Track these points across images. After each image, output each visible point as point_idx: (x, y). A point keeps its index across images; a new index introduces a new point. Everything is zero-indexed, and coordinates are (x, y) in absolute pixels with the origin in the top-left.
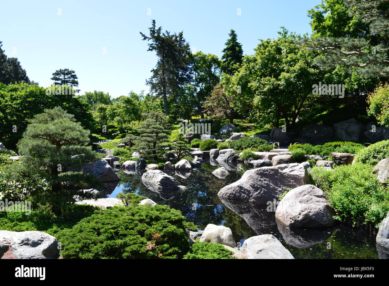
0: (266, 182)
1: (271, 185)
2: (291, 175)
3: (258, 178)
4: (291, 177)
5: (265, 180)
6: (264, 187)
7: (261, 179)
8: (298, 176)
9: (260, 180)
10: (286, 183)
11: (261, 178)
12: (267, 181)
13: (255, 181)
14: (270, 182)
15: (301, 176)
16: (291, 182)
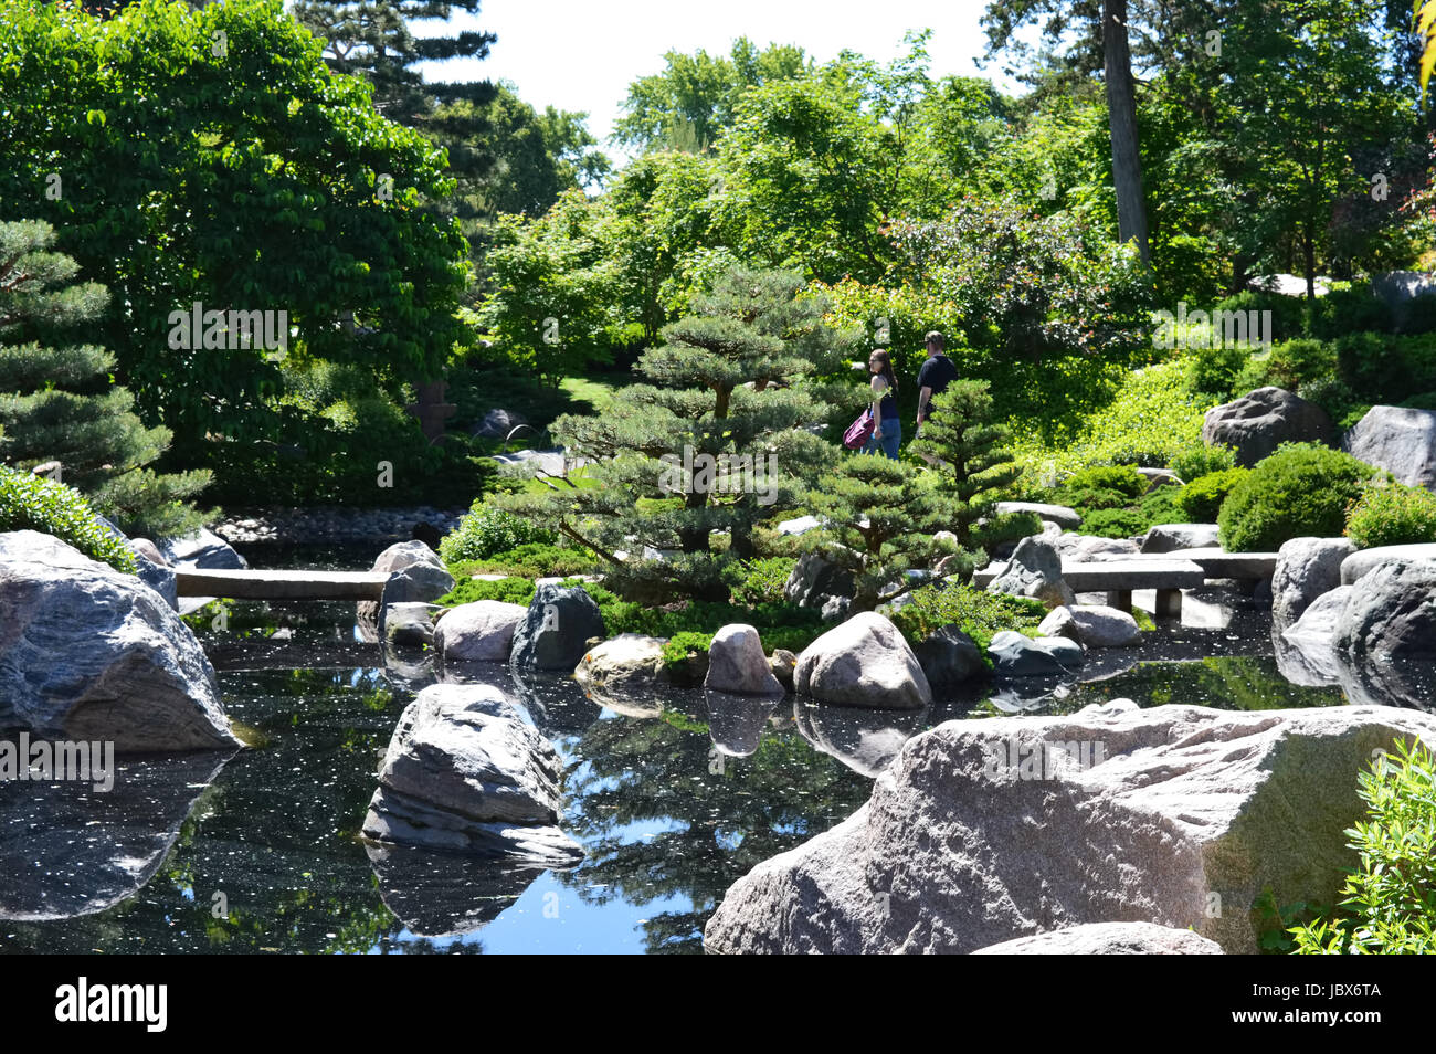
0: (960, 860)
1: (994, 896)
2: (1125, 812)
3: (914, 817)
4: (1121, 834)
5: (956, 843)
6: (941, 904)
7: (934, 831)
8: (1166, 826)
9: (924, 840)
10: (1092, 885)
11: (937, 815)
12: (971, 853)
13: (896, 846)
14: (985, 857)
15: (1190, 830)
16: (1118, 887)
